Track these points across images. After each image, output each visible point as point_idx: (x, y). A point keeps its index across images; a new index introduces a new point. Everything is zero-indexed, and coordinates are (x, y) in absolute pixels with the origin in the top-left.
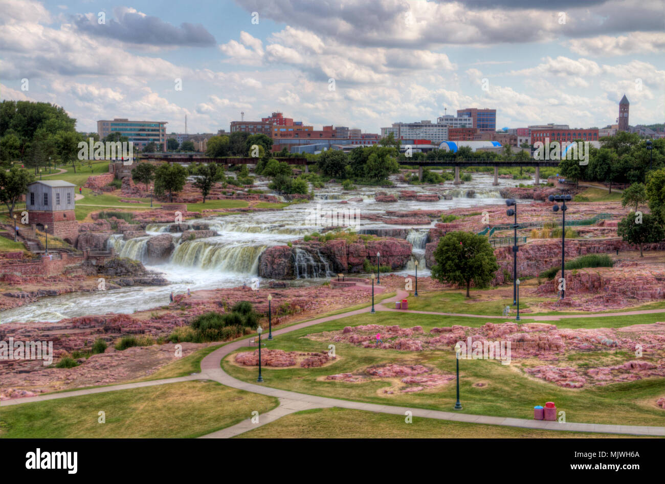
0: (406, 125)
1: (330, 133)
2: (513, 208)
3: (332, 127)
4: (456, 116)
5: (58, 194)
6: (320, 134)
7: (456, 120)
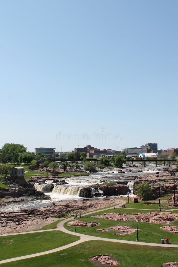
0: (129, 149)
1: (105, 151)
2: (158, 175)
3: (106, 149)
4: (145, 146)
5: (19, 171)
6: (102, 151)
7: (145, 147)
